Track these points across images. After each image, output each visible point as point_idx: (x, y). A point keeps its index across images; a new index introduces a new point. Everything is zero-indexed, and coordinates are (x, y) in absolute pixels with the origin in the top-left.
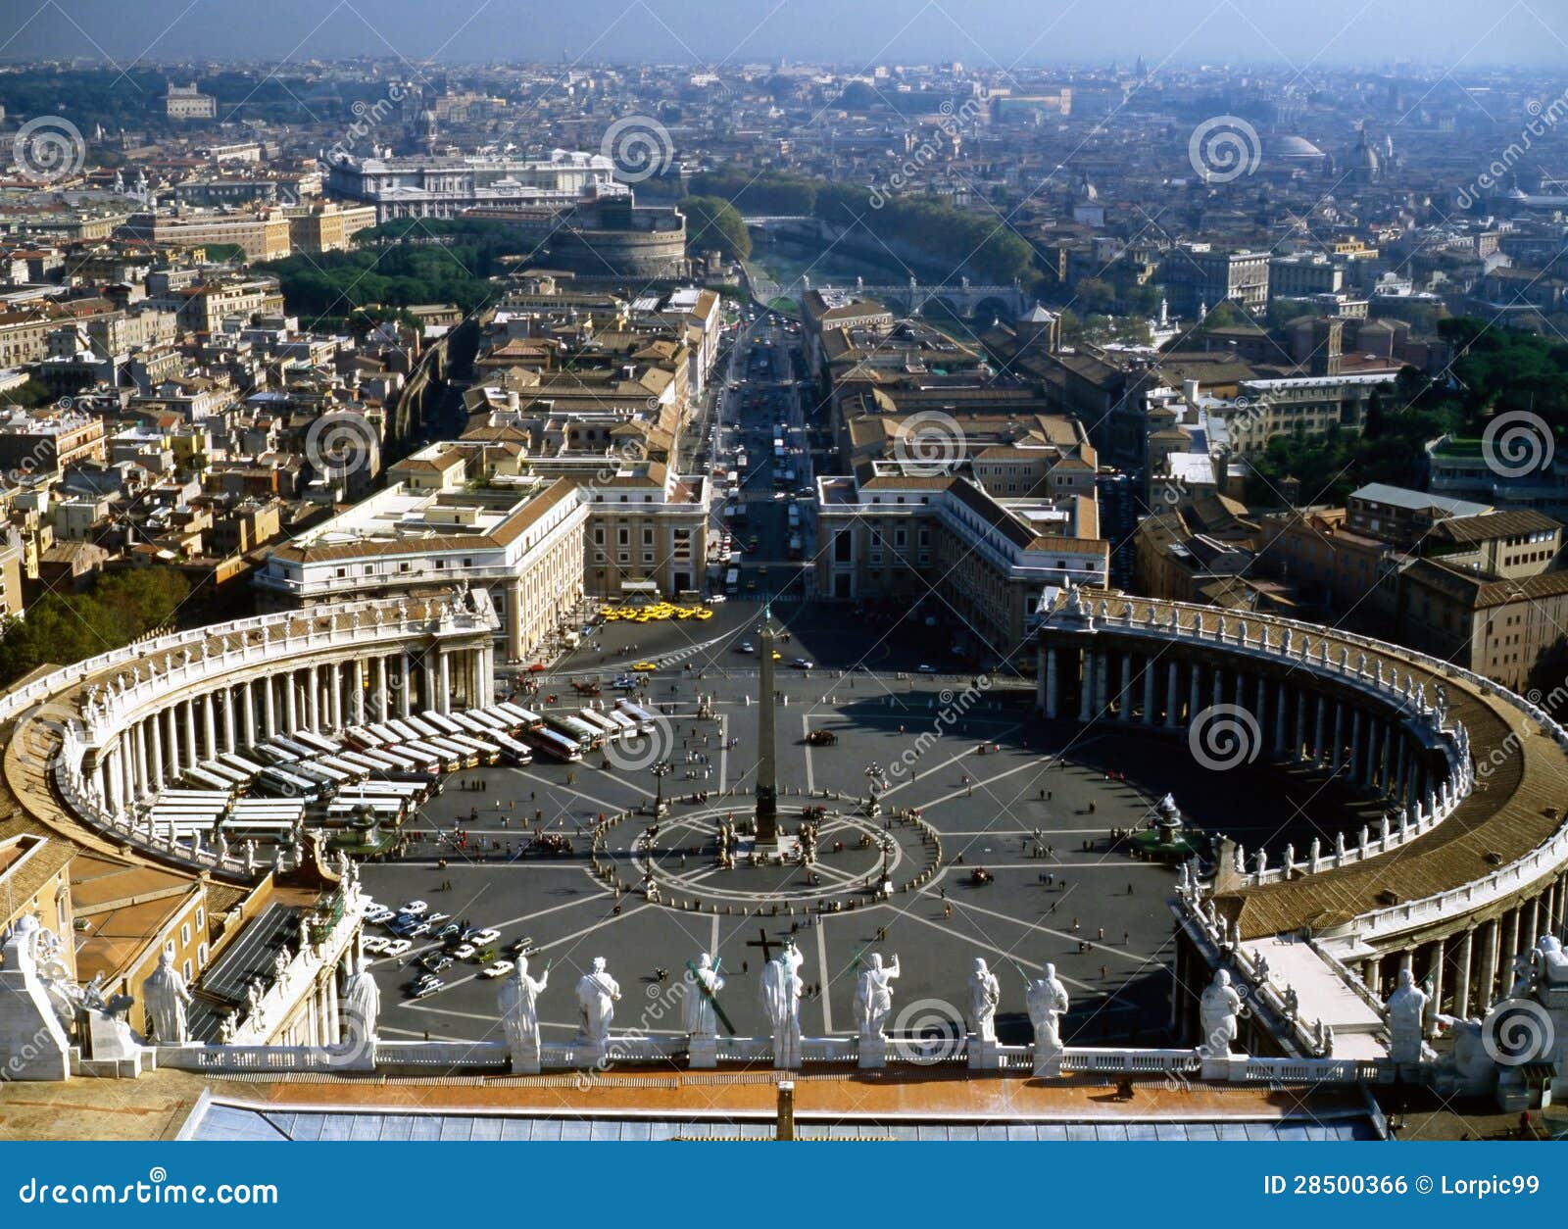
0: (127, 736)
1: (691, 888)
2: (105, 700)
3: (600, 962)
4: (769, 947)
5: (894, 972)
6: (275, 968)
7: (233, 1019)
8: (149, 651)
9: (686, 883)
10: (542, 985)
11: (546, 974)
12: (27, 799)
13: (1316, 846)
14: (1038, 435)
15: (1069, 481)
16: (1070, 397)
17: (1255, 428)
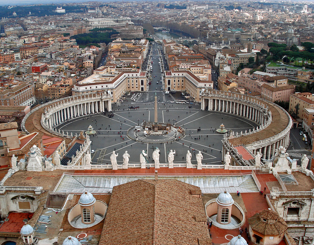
0: (52, 116)
1: (144, 139)
2: (48, 110)
3: (126, 152)
4: (154, 149)
5: (175, 153)
6: (76, 153)
7: (69, 161)
8: (55, 101)
9: (143, 138)
10: (117, 155)
11: (118, 154)
12: (36, 126)
13: (246, 131)
14: (202, 64)
15: (207, 71)
16: (207, 57)
17: (238, 62)
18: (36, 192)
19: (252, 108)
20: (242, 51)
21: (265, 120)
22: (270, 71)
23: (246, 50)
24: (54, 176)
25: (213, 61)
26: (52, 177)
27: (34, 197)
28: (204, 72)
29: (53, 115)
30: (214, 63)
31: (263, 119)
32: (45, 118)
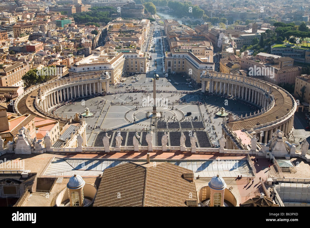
2: (43, 91)
3: (119, 134)
8: (50, 83)
10: (110, 137)
12: (29, 108)
13: (246, 115)
14: (204, 45)
15: (209, 52)
16: (210, 38)
17: (242, 43)
18: (23, 176)
19: (254, 90)
20: (246, 31)
21: (268, 103)
22: (274, 53)
23: (250, 31)
24: (44, 159)
25: (216, 42)
26: (41, 160)
27: (21, 180)
28: (206, 54)
29: (48, 96)
30: (217, 44)
31: (265, 102)
32: (39, 100)
